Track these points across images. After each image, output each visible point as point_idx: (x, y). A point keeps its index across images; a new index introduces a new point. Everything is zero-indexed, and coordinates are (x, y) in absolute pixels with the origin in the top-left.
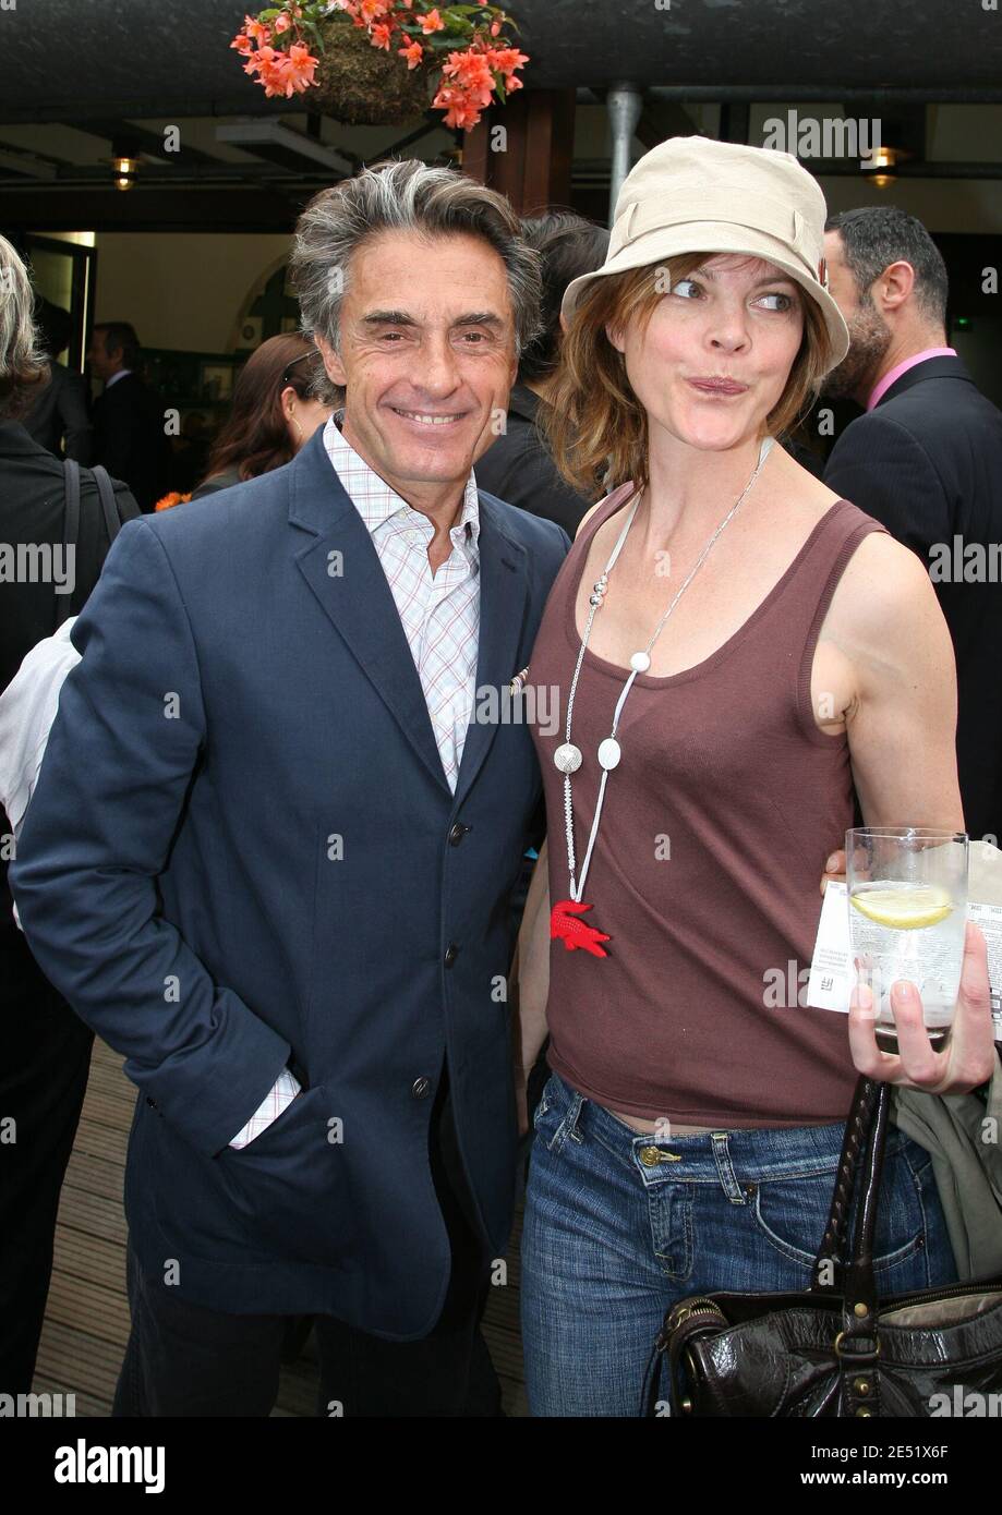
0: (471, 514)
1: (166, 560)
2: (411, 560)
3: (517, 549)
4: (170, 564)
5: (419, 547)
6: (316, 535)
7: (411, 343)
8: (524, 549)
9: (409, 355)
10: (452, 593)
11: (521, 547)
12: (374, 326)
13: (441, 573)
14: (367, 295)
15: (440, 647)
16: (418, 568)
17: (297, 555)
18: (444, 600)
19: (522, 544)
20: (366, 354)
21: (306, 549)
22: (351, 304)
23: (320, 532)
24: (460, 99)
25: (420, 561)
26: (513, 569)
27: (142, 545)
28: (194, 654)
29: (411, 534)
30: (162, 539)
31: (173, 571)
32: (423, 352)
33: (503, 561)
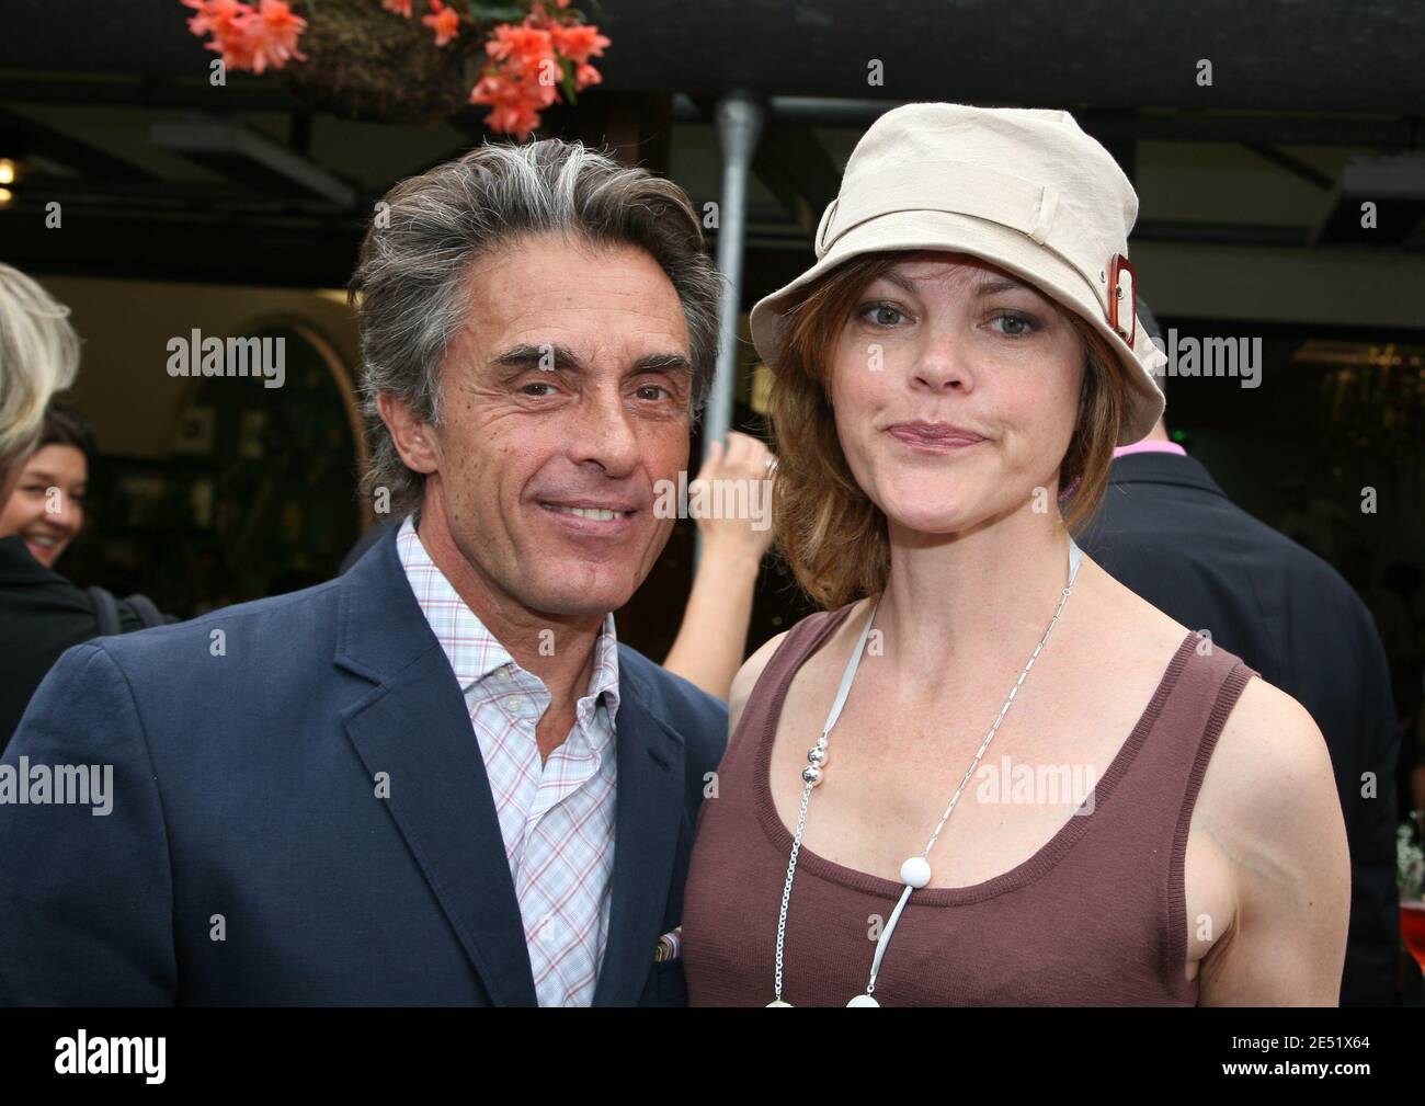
0: (608, 679)
1: (132, 707)
2: (510, 741)
3: (670, 736)
4: (139, 713)
5: (525, 723)
6: (375, 683)
7: (567, 398)
8: (682, 738)
9: (562, 417)
10: (573, 795)
11: (677, 734)
12: (512, 370)
13: (553, 764)
14: (499, 325)
15: (546, 877)
16: (521, 754)
17: (346, 711)
18: (560, 804)
19: (678, 730)
20: (495, 417)
21: (358, 704)
22: (468, 340)
23: (382, 678)
24: (511, 92)
25: (524, 744)
26: (665, 765)
27: (95, 682)
28: (166, 857)
29: (513, 703)
30: (128, 674)
31: (142, 724)
32: (587, 411)
33: (650, 753)
